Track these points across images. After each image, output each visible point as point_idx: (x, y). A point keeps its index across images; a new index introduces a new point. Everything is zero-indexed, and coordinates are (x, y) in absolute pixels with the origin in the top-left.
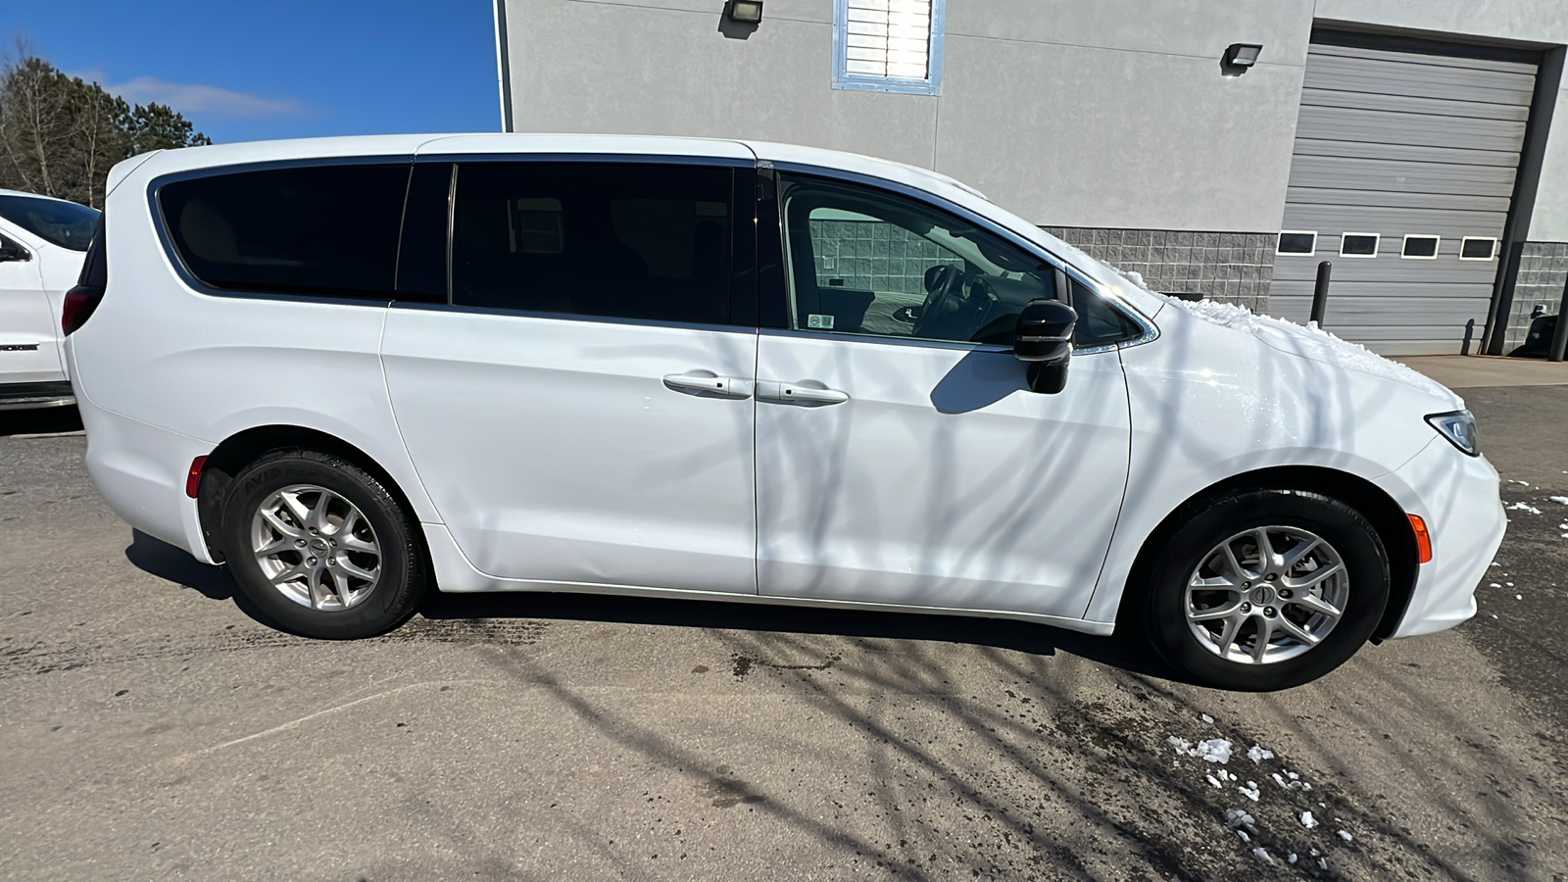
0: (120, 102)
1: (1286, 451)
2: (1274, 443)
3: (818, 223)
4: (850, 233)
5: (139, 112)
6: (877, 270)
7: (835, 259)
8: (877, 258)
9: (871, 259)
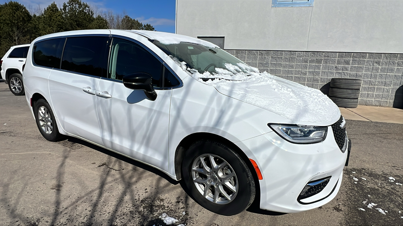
0: (141, 24)
1: (206, 127)
2: (204, 124)
3: (263, 51)
4: (275, 55)
5: (145, 26)
6: (284, 67)
7: (269, 63)
8: (284, 63)
9: (282, 63)
